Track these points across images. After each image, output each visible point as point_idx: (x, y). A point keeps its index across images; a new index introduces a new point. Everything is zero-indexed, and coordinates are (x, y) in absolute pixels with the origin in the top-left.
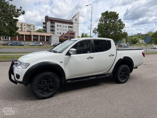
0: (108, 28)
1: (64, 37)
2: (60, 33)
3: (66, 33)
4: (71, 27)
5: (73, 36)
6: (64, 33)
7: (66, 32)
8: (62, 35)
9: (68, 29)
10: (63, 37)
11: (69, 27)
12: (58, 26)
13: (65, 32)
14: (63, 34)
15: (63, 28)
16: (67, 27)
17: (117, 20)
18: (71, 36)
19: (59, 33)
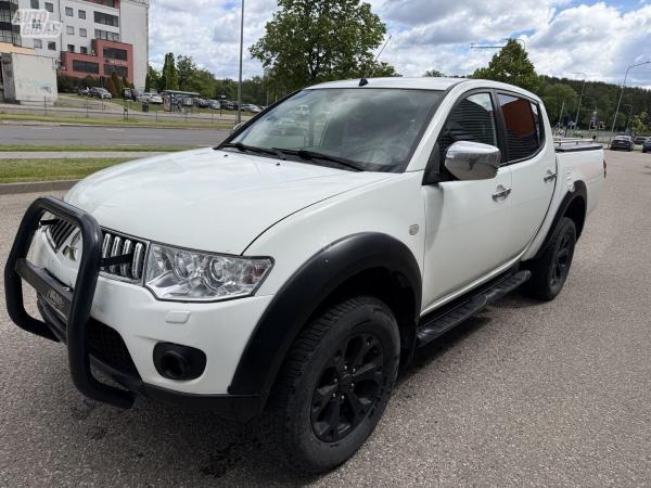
0: (317, 39)
1: (76, 69)
2: (52, 46)
3: (84, 49)
4: (112, 20)
5: (124, 63)
6: (71, 47)
7: (86, 43)
8: (63, 54)
9: (91, 26)
10: (70, 64)
11: (99, 17)
12: (37, 8)
13: (81, 42)
14: (66, 49)
15: (68, 20)
16: (90, 16)
17: (356, 7)
18: (113, 62)
19: (45, 46)
